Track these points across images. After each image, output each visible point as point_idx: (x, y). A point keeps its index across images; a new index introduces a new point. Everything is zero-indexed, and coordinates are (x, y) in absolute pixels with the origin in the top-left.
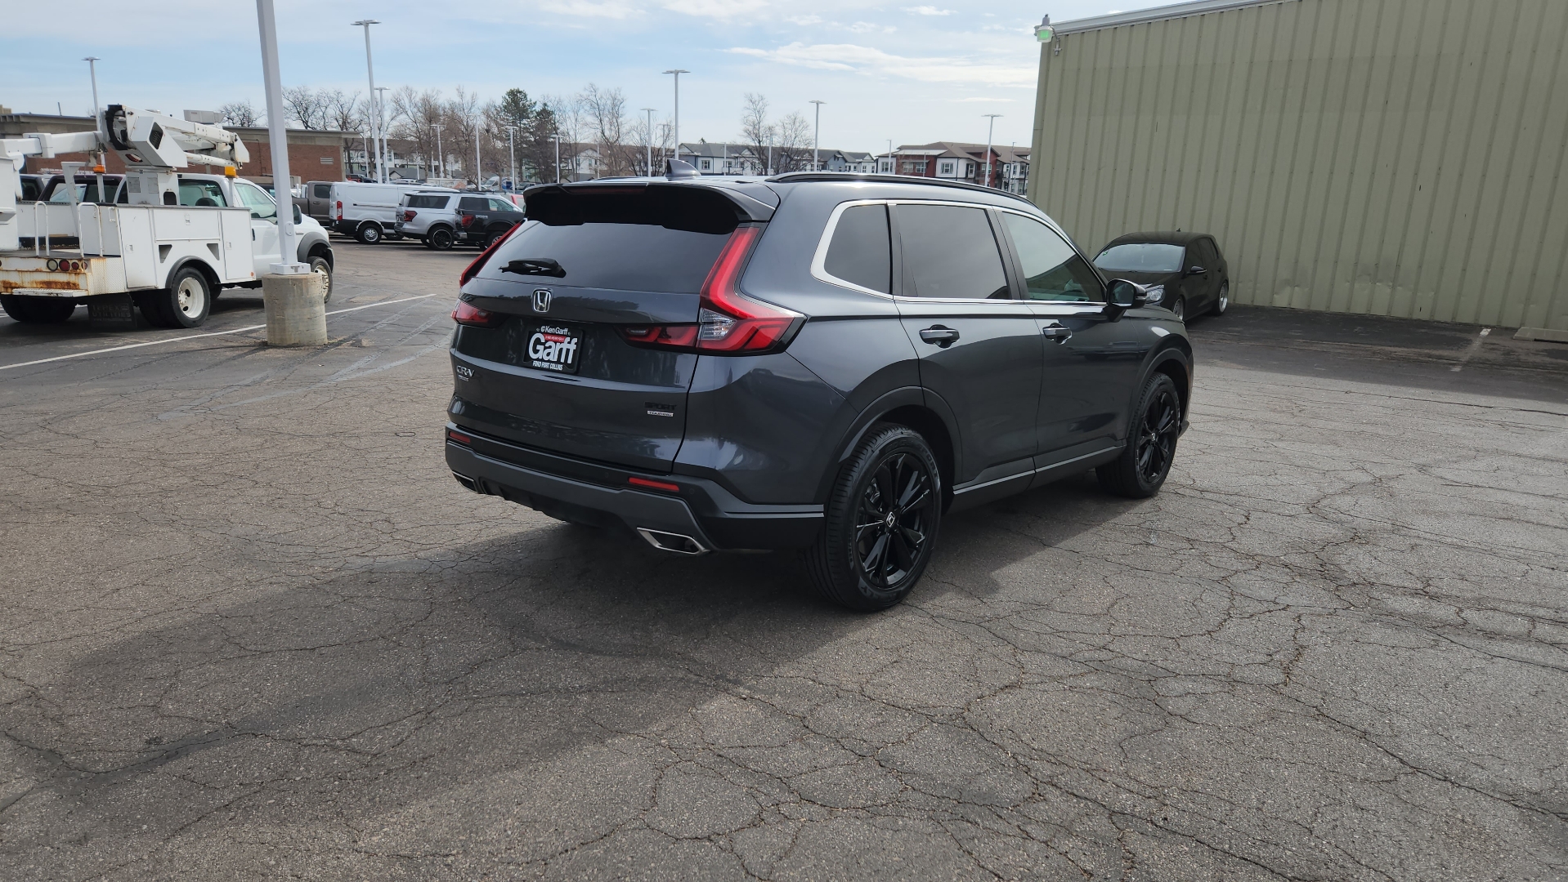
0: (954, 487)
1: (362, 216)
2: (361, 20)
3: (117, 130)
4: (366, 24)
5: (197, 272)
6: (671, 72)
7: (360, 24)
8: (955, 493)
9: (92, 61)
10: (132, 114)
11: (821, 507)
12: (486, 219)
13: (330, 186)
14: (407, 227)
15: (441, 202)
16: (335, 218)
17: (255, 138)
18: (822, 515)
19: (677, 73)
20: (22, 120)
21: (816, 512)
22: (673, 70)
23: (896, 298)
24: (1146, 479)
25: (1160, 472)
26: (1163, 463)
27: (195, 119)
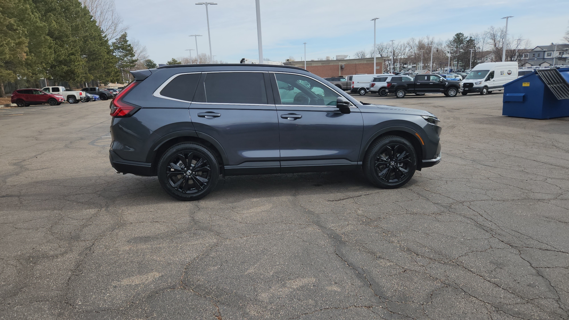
0: (225, 166)
1: (360, 86)
2: (373, 18)
4: (375, 20)
6: (505, 18)
7: (373, 20)
8: (225, 168)
9: (305, 43)
11: (150, 164)
12: (395, 84)
13: (352, 76)
14: (372, 89)
15: (385, 79)
16: (352, 87)
17: (355, 62)
18: (150, 166)
19: (508, 18)
20: (292, 63)
21: (147, 165)
22: (506, 16)
23: (192, 102)
24: (386, 181)
25: (400, 179)
26: (403, 175)
27: (339, 58)
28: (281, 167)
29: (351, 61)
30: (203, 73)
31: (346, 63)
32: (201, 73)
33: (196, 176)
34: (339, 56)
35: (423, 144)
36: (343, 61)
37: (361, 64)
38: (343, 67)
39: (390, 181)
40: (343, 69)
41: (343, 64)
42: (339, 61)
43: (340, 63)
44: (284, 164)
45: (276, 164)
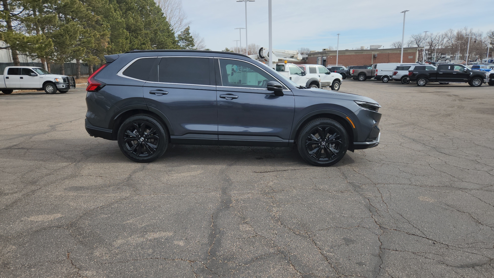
1: (383, 74)
4: (405, 12)
7: (403, 12)
8: (171, 138)
9: (339, 34)
10: (265, 49)
12: (417, 73)
13: (377, 65)
14: (394, 77)
15: (407, 68)
16: (375, 75)
17: (388, 52)
20: (326, 52)
23: (147, 82)
24: (317, 159)
25: (331, 158)
26: (334, 155)
27: (372, 48)
28: (219, 139)
29: (386, 50)
30: (158, 57)
31: (379, 52)
32: (157, 57)
33: (147, 142)
34: (373, 46)
35: (354, 127)
36: (376, 51)
37: (394, 53)
38: (376, 56)
39: (320, 159)
40: (375, 57)
41: (376, 53)
42: (372, 51)
43: (373, 53)
44: (222, 137)
45: (214, 137)
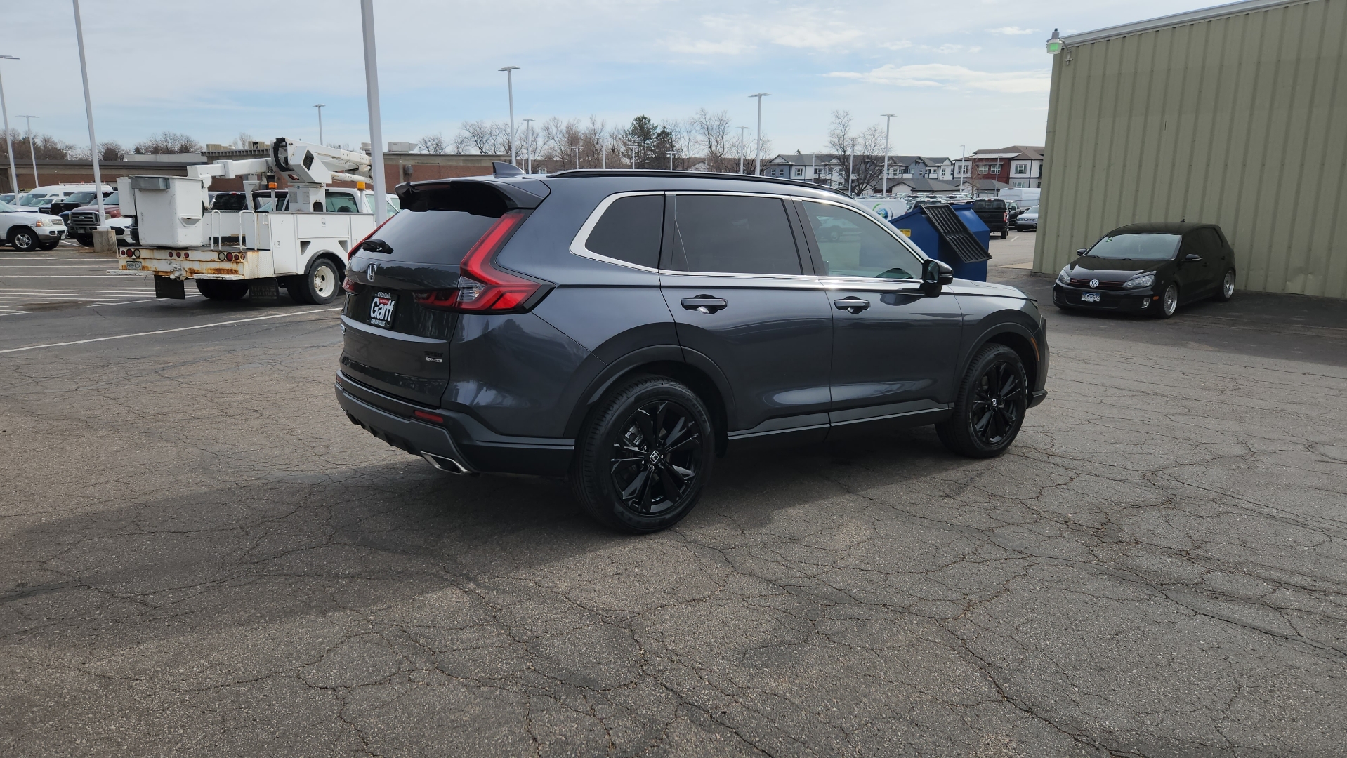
0: (729, 434)
2: (506, 67)
3: (281, 156)
4: (509, 70)
5: (330, 262)
6: (756, 96)
7: (504, 70)
8: (730, 438)
9: (320, 107)
10: (292, 144)
11: (572, 442)
17: (438, 161)
18: (573, 448)
19: (760, 96)
21: (568, 444)
22: (757, 94)
24: (986, 441)
27: (395, 149)
28: (832, 425)
29: (428, 158)
30: (667, 193)
31: (417, 161)
32: (663, 193)
34: (395, 144)
36: (409, 157)
37: (450, 167)
38: (410, 171)
39: (991, 441)
40: (409, 175)
41: (409, 163)
42: (399, 157)
43: (402, 162)
44: (836, 419)
